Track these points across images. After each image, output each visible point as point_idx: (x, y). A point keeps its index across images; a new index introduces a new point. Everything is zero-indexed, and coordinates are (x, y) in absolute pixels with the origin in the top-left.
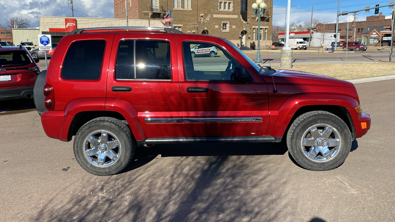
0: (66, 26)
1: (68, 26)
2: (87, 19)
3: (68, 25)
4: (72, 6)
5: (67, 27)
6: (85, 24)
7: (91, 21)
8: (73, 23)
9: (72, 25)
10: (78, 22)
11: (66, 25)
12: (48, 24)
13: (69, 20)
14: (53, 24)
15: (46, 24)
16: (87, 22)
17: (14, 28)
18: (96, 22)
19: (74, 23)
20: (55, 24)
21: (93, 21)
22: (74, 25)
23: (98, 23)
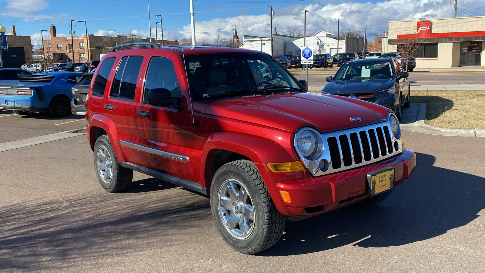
0: (417, 32)
1: (421, 31)
2: (446, 21)
3: (420, 29)
4: (455, 4)
5: (419, 32)
6: (442, 26)
7: (450, 23)
8: (426, 27)
9: (425, 29)
10: (433, 26)
11: (418, 29)
12: (397, 30)
13: (422, 23)
14: (403, 30)
15: (394, 31)
16: (445, 24)
17: (384, 36)
18: (458, 24)
19: (428, 27)
20: (405, 29)
21: (455, 22)
22: (428, 28)
23: (460, 24)
